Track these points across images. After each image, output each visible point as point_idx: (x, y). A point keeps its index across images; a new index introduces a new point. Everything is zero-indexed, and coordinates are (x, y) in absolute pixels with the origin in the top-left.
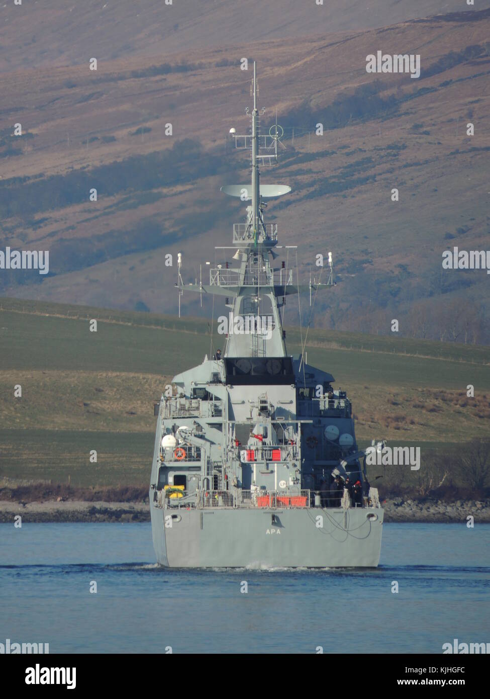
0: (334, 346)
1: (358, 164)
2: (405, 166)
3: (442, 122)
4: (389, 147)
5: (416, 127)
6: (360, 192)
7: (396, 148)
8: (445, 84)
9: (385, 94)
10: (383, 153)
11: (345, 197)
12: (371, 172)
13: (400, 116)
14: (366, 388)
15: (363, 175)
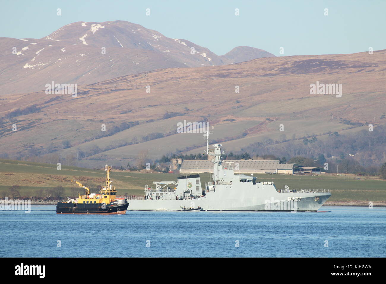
0: (25, 165)
1: (31, 123)
2: (42, 123)
3: (51, 114)
4: (39, 119)
5: (45, 114)
6: (32, 129)
7: (40, 119)
8: (52, 105)
9: (37, 107)
10: (37, 120)
11: (28, 130)
12: (34, 125)
13: (41, 112)
14: (33, 174)
15: (32, 125)
